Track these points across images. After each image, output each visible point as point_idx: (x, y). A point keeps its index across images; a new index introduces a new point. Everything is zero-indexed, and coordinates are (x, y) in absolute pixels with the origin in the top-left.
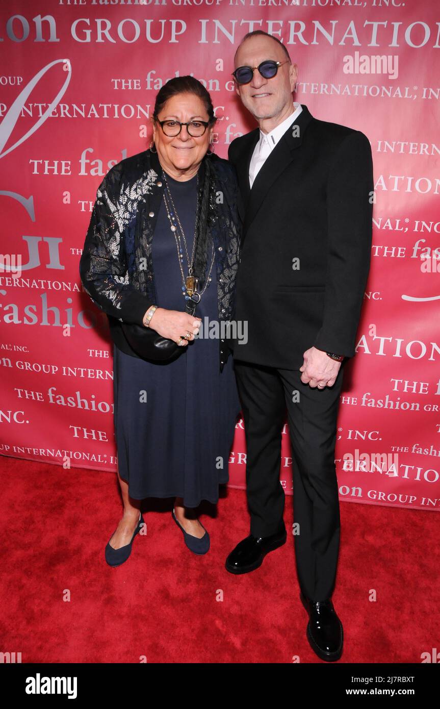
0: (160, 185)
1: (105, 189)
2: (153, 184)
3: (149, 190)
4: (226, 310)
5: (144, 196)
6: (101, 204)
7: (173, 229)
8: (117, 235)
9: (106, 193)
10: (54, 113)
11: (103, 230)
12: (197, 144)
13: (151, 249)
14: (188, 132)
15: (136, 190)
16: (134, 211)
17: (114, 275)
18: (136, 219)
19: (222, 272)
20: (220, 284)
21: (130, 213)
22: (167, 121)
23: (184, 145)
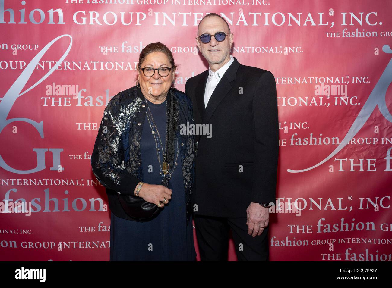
0: (144, 106)
1: (109, 110)
2: (139, 106)
3: (137, 110)
4: (189, 183)
5: (134, 113)
6: (107, 119)
7: (153, 132)
8: (117, 138)
9: (110, 113)
10: (59, 67)
11: (108, 135)
12: (165, 81)
13: (140, 145)
14: (159, 74)
15: (129, 109)
16: (128, 122)
17: (114, 164)
18: (130, 127)
19: (185, 159)
20: (184, 167)
21: (126, 124)
22: (146, 68)
23: (156, 81)
